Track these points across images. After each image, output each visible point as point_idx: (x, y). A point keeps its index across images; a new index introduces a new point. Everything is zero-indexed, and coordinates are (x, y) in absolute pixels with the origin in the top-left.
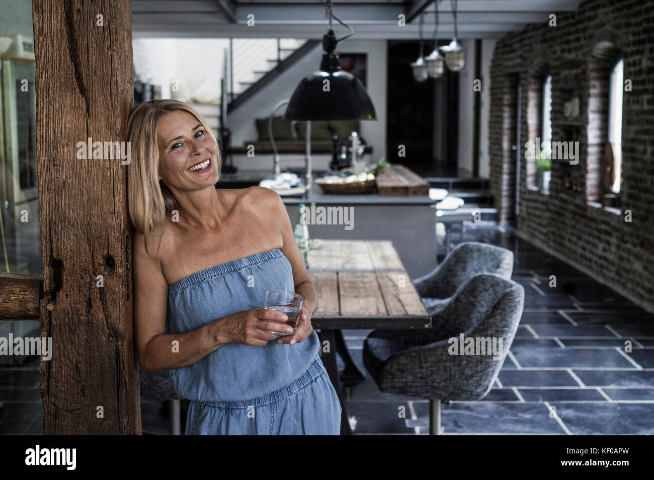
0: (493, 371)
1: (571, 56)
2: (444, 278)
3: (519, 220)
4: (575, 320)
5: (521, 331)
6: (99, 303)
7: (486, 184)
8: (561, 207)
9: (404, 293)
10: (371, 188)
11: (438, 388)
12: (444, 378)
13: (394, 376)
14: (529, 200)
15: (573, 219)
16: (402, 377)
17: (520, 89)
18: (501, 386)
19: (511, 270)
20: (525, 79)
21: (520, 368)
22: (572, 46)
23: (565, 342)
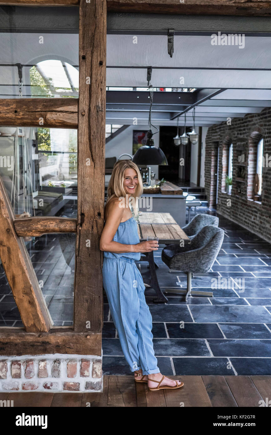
0: (212, 262)
1: (242, 136)
2: (191, 228)
3: (218, 206)
4: (241, 247)
5: (221, 251)
6: (95, 227)
7: (203, 190)
8: (236, 201)
9: (179, 232)
10: (158, 191)
11: (191, 268)
12: (194, 264)
13: (175, 263)
14: (222, 197)
15: (241, 206)
16: (178, 263)
17: (219, 149)
18: (213, 271)
19: (218, 225)
20: (221, 145)
21: (220, 265)
22: (242, 132)
23: (238, 255)
